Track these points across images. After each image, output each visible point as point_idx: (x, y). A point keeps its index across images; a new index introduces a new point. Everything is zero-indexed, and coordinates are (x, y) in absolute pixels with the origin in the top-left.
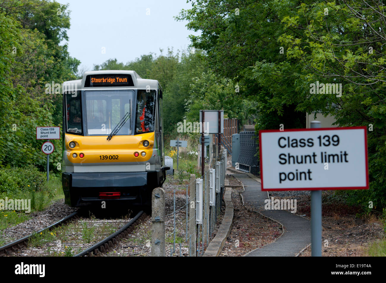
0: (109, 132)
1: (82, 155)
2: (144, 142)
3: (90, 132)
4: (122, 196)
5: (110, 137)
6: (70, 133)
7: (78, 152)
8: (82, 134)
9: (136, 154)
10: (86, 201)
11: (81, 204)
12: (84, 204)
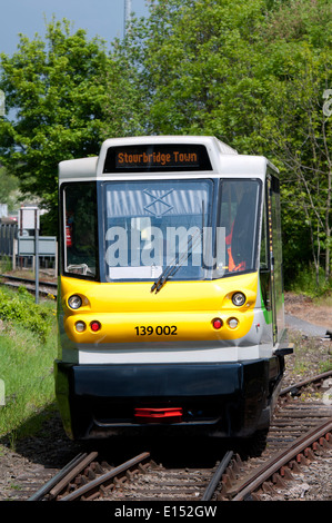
0: (157, 273)
1: (96, 325)
2: (234, 296)
3: (114, 273)
4: (185, 417)
5: (158, 285)
6: (71, 275)
7: (88, 319)
9: (217, 323)
10: (105, 428)
11: (94, 435)
12: (103, 435)
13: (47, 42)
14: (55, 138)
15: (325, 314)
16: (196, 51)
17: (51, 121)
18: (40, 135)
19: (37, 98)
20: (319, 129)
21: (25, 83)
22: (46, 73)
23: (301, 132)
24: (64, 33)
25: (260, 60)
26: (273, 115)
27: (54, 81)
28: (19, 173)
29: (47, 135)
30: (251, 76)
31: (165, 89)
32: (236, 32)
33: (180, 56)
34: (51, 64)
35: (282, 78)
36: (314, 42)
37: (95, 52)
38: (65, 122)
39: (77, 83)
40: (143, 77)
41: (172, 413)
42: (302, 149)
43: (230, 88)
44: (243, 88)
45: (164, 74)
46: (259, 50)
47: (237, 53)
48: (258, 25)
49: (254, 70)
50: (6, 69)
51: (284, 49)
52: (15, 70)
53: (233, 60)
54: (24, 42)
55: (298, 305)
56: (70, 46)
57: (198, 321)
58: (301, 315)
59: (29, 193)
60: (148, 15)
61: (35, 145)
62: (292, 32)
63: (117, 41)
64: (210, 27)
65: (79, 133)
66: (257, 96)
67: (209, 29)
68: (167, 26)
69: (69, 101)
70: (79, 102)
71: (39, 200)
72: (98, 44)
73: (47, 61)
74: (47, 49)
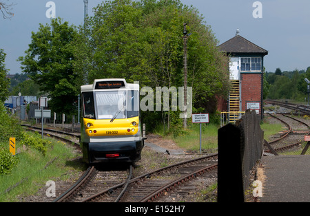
0: (111, 117)
1: (95, 131)
2: (133, 123)
3: (100, 117)
4: (120, 156)
5: (112, 120)
6: (86, 118)
7: (93, 130)
8: (95, 118)
9: (129, 130)
10: (98, 160)
11: (94, 162)
12: (97, 162)
13: (51, 27)
14: (54, 68)
15: (167, 143)
16: (114, 31)
17: (53, 60)
18: (49, 67)
19: (47, 51)
20: (165, 64)
21: (42, 45)
22: (51, 40)
23: (157, 65)
24: (59, 23)
25: (140, 35)
26: (146, 58)
27: (54, 44)
28: (39, 83)
29: (51, 66)
30: (137, 41)
31: (100, 47)
32: (131, 23)
33: (107, 33)
34: (53, 37)
35: (150, 43)
36: (164, 28)
37: (72, 31)
38: (59, 61)
39: (64, 44)
40: (91, 42)
41: (117, 155)
42: (158, 73)
43: (128, 46)
44: (133, 47)
45: (100, 40)
46: (140, 30)
47: (131, 32)
48: (140, 20)
49: (138, 39)
50: (34, 39)
51: (151, 31)
52: (38, 39)
53: (130, 35)
54: (42, 26)
55: (156, 139)
56: (61, 29)
57: (124, 130)
58: (157, 143)
59: (43, 91)
60: (93, 16)
61: (45, 71)
62: (155, 23)
63: (80, 26)
64: (120, 21)
65: (65, 66)
66: (139, 50)
67: (120, 22)
68: (102, 20)
69: (61, 52)
70: (65, 52)
71: (48, 94)
72: (73, 28)
73: (51, 35)
74: (51, 30)
